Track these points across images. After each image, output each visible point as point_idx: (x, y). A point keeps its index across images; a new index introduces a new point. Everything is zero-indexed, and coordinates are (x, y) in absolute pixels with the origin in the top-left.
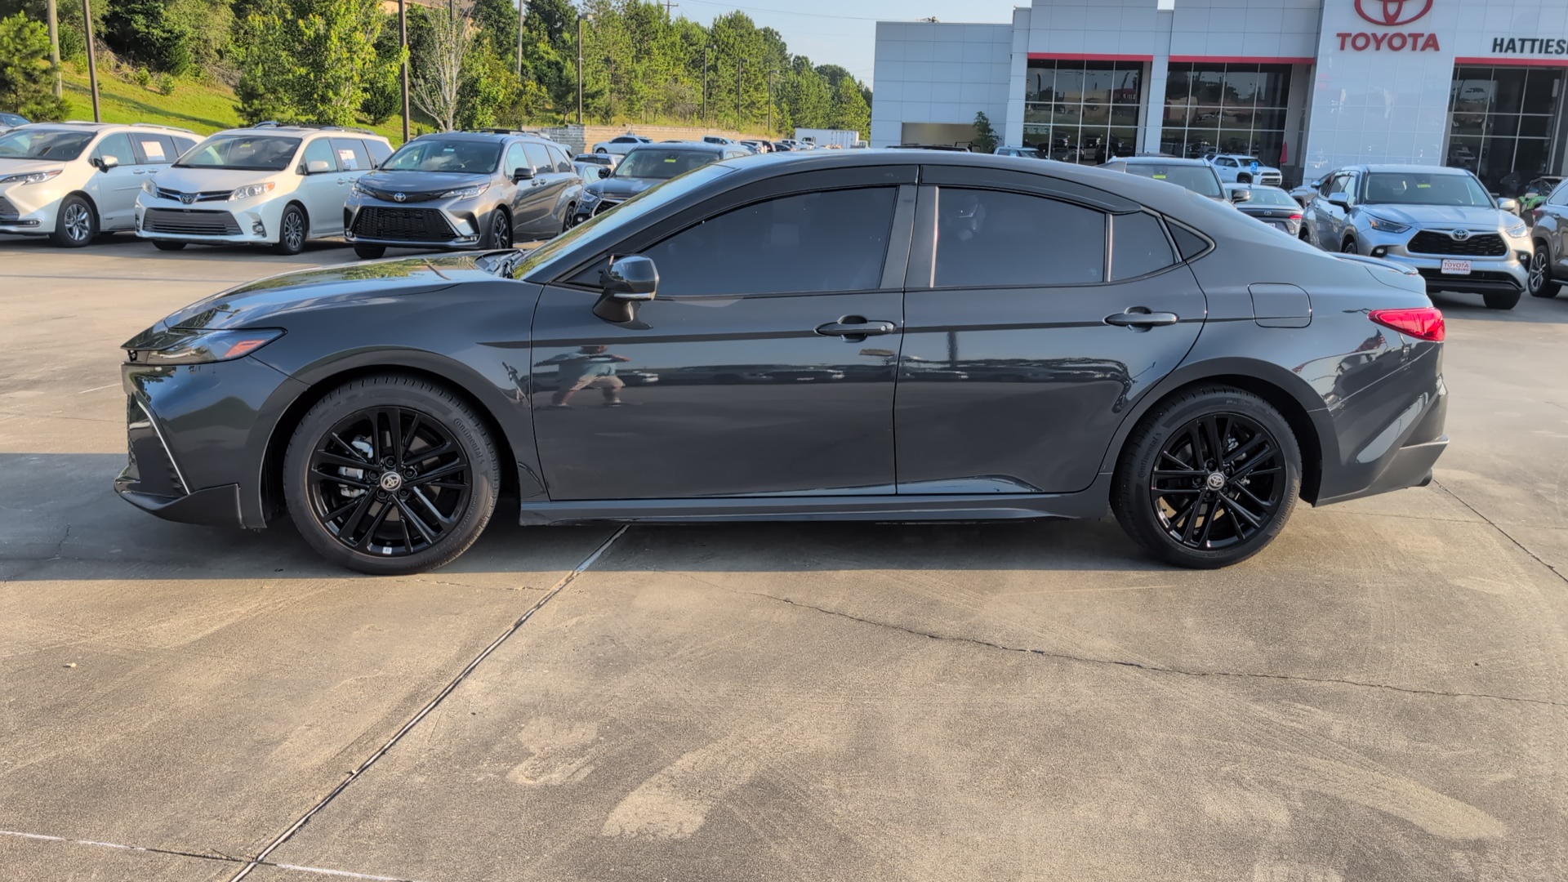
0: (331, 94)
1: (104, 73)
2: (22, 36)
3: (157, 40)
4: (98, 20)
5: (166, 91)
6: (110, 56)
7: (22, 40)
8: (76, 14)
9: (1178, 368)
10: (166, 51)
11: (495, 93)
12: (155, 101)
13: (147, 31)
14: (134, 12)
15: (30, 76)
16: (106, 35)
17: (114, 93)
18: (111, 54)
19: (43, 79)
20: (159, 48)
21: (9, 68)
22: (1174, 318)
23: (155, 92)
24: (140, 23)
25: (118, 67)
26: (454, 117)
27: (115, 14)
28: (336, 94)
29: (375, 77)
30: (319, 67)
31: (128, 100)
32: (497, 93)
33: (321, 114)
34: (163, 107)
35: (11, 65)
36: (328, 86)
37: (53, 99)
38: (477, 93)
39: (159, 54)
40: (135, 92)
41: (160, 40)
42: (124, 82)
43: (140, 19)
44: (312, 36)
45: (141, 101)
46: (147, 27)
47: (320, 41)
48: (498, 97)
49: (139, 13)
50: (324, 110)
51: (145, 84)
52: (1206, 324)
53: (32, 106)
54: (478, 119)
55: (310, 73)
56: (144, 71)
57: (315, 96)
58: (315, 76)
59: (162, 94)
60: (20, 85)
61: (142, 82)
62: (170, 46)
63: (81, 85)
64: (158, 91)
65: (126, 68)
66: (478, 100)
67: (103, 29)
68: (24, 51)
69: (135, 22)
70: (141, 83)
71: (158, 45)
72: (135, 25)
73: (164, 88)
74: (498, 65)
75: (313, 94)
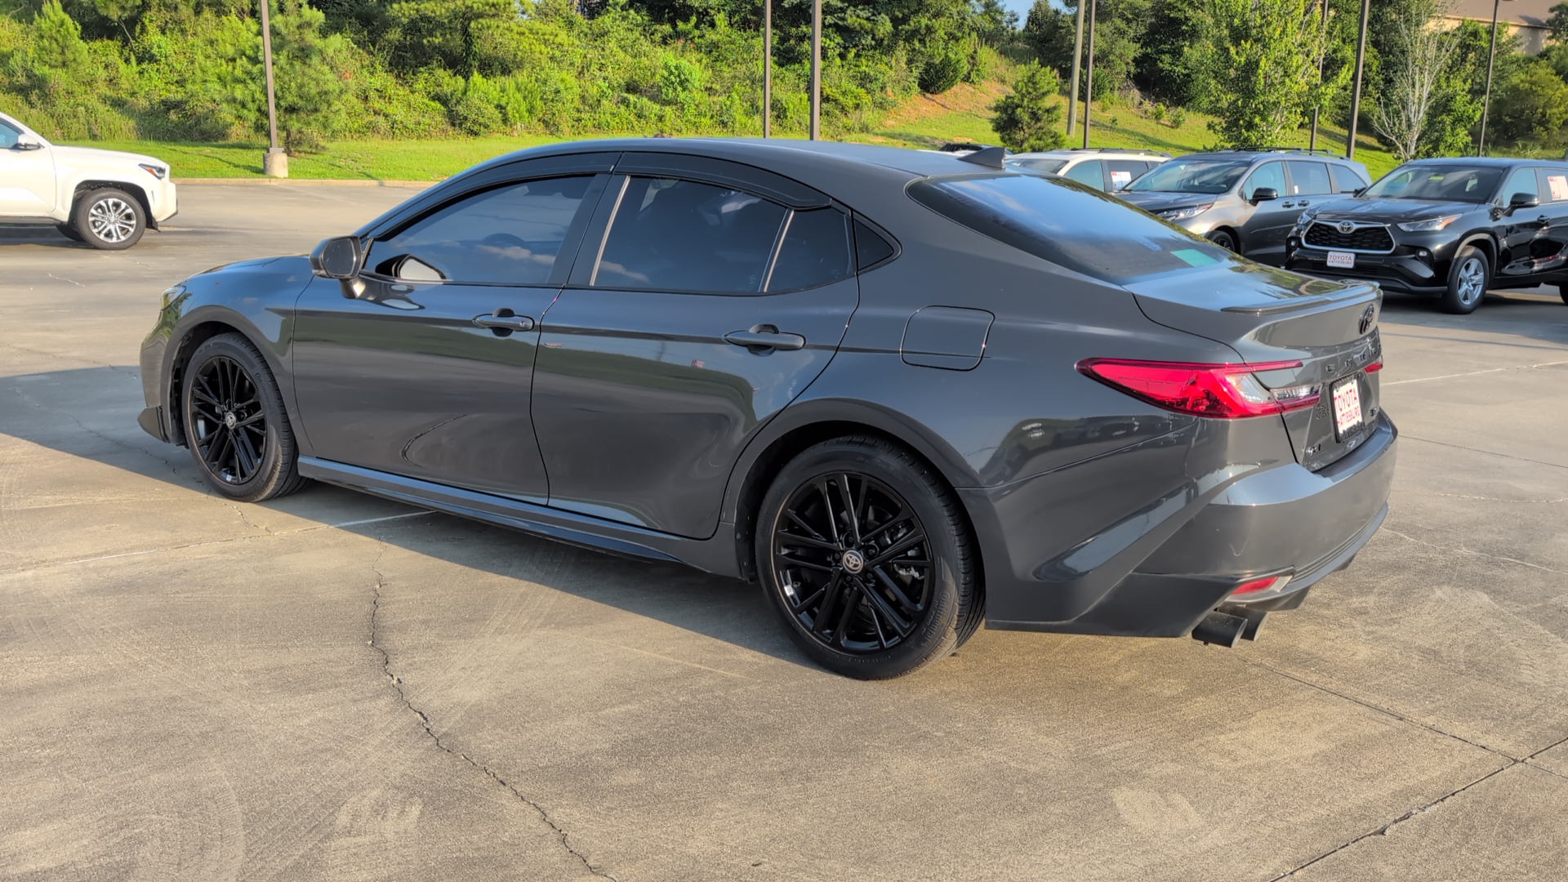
0: (1257, 120)
1: (1127, 109)
2: (1034, 81)
3: (1178, 76)
4: (1130, 62)
5: (1176, 124)
6: (1136, 94)
7: (1034, 83)
8: (1110, 58)
9: (791, 404)
10: (1185, 86)
11: (1471, 111)
12: (1163, 134)
13: (1170, 69)
14: (1164, 53)
15: (1035, 117)
16: (1134, 75)
17: (1128, 128)
18: (1136, 91)
19: (1045, 117)
20: (1179, 84)
21: (1019, 109)
22: (800, 343)
23: (1167, 126)
24: (1165, 63)
25: (1141, 103)
26: (1419, 139)
27: (1145, 56)
28: (1264, 119)
29: (1308, 100)
30: (1249, 93)
31: (1137, 134)
32: (1474, 111)
33: (1246, 140)
34: (1169, 140)
35: (1021, 107)
36: (1257, 112)
37: (1052, 135)
38: (1449, 112)
39: (1179, 89)
40: (1149, 127)
41: (1181, 77)
42: (1142, 117)
43: (1167, 58)
44: (1243, 63)
45: (1150, 134)
46: (1171, 64)
47: (1251, 67)
48: (1474, 116)
49: (1166, 52)
50: (1249, 136)
51: (1159, 119)
52: (838, 352)
53: (1032, 141)
54: (1446, 142)
55: (1238, 100)
56: (1162, 107)
57: (1241, 122)
58: (1244, 102)
59: (1172, 127)
60: (1025, 123)
61: (1158, 116)
62: (1189, 82)
63: (1101, 122)
64: (1170, 124)
65: (1147, 105)
66: (1448, 120)
67: (1132, 69)
68: (1034, 93)
69: (1161, 61)
70: (1156, 117)
71: (1178, 81)
72: (1161, 65)
73: (1174, 121)
74: (1553, 81)
75: (1239, 120)
